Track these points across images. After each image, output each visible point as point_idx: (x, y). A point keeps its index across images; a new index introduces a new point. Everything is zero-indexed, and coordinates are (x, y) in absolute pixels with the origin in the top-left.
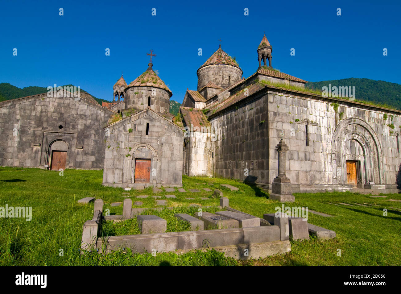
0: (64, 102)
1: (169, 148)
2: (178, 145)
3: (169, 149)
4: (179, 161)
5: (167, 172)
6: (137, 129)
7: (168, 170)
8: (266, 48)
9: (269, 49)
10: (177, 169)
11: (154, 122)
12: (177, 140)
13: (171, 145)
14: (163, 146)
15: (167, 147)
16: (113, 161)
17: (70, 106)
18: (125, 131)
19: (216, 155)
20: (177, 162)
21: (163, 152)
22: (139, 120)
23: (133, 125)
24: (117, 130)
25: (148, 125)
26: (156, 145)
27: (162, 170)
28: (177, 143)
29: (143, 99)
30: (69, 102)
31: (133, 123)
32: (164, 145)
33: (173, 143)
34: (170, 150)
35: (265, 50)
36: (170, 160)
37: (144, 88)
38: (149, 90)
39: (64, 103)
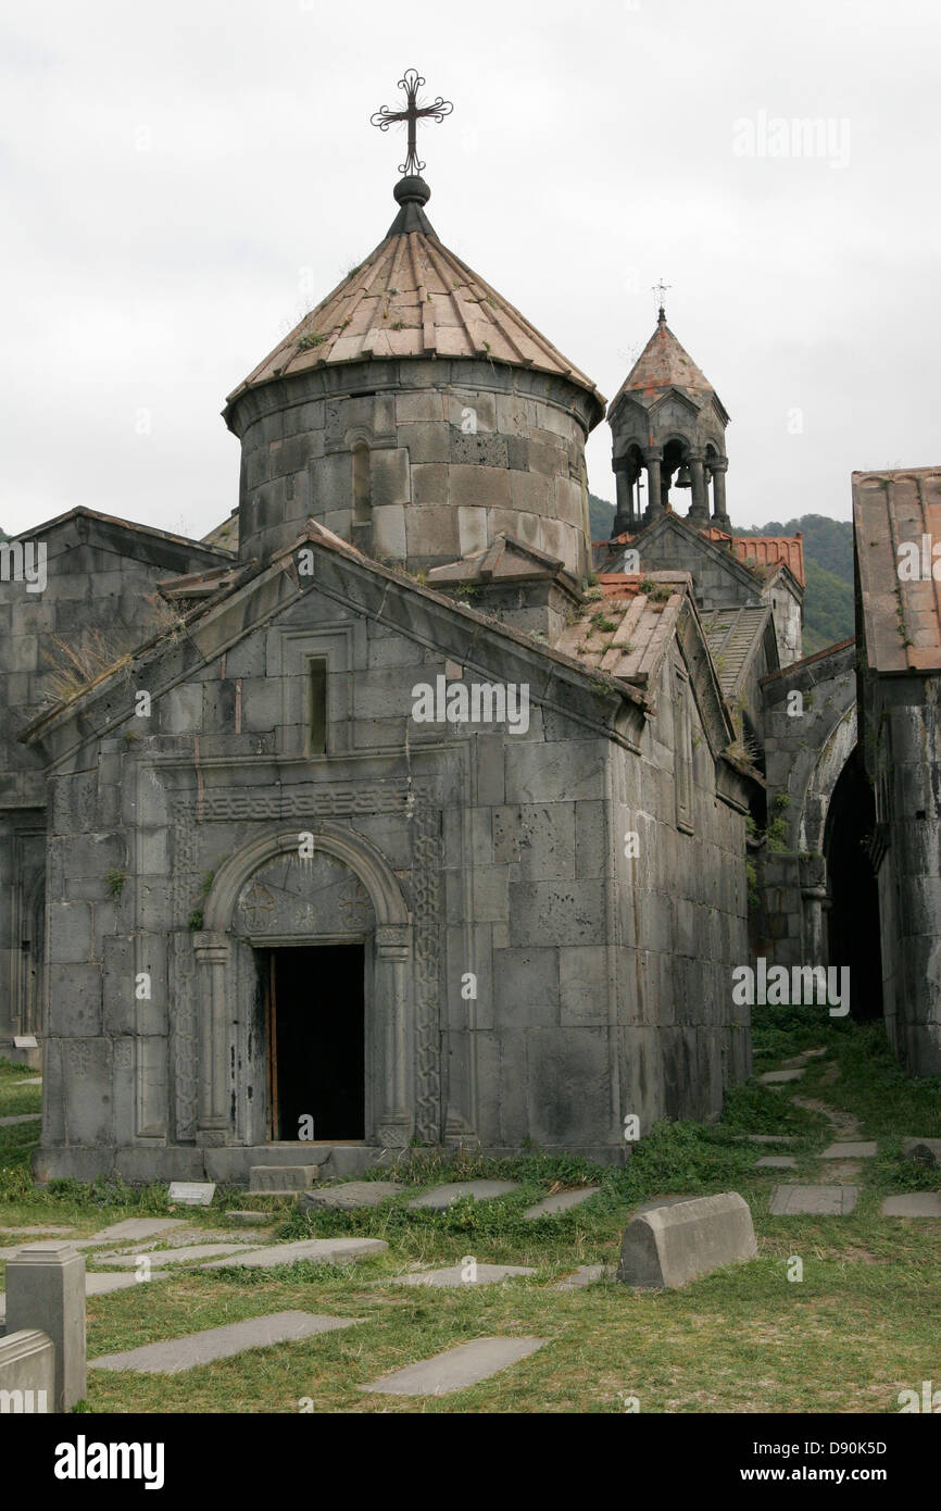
0: (90, 590)
1: (488, 841)
2: (568, 810)
3: (489, 853)
4: (581, 952)
5: (486, 1043)
6: (244, 718)
7: (497, 1032)
10: (567, 1019)
11: (362, 643)
12: (550, 767)
13: (508, 815)
14: (447, 835)
15: (478, 837)
16: (95, 981)
17: (129, 617)
20: (569, 958)
21: (451, 883)
22: (252, 646)
23: (212, 689)
25: (319, 672)
26: (396, 825)
28: (555, 791)
30: (123, 589)
31: (209, 673)
32: (452, 821)
33: (524, 798)
34: (502, 862)
36: (501, 941)
37: (314, 388)
38: (354, 396)
39: (90, 603)
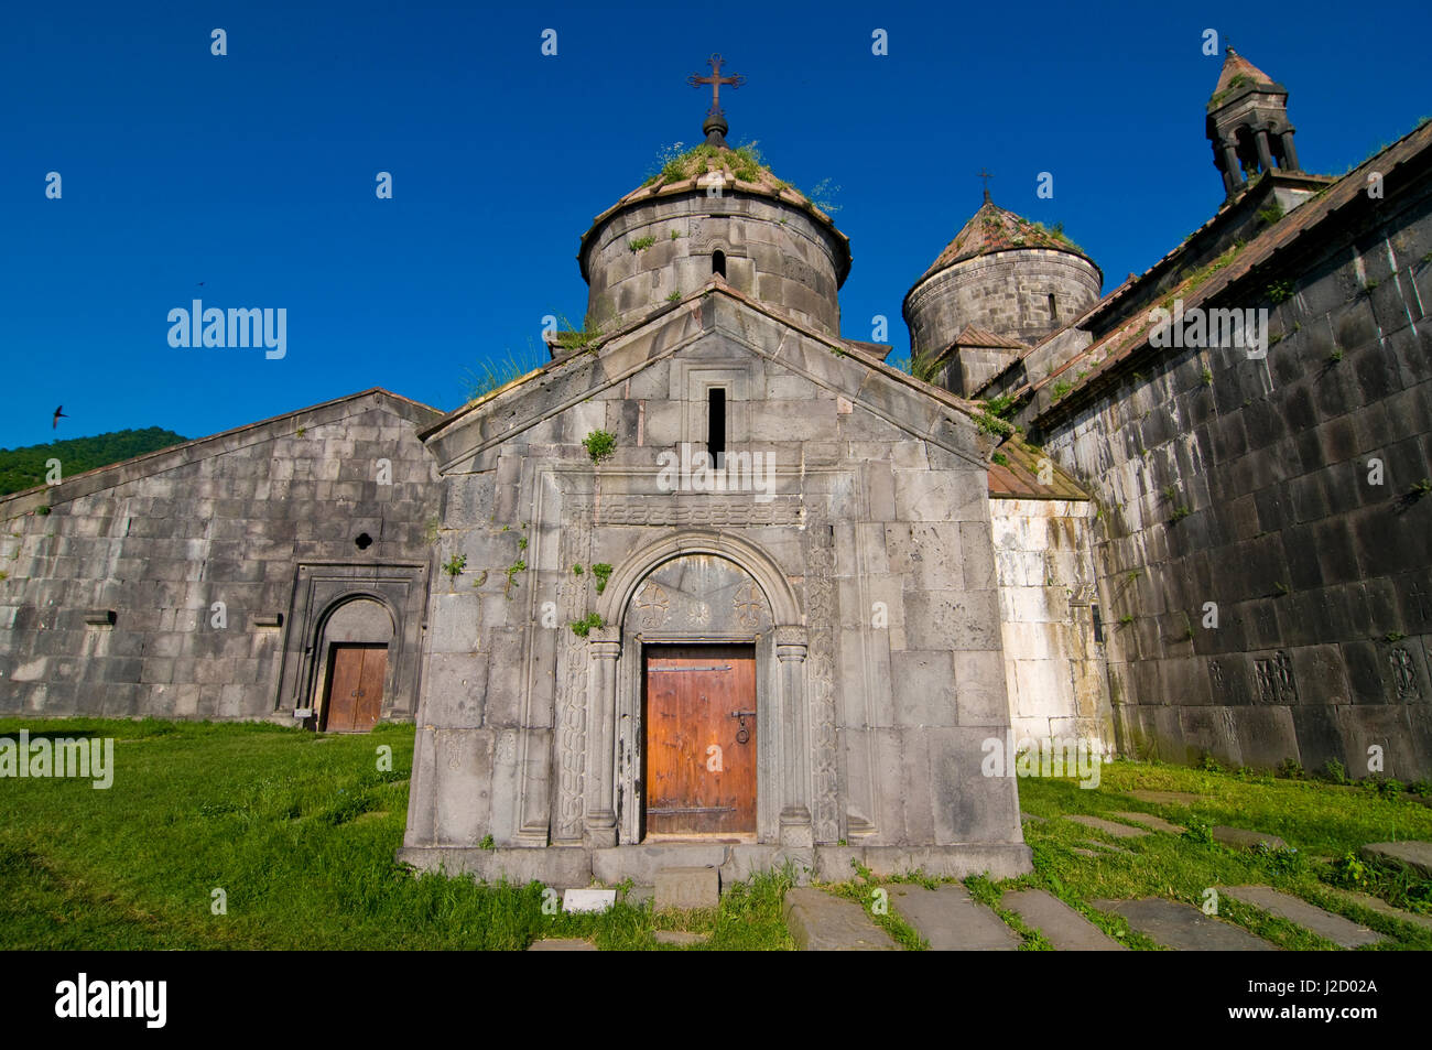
0: (379, 436)
1: (882, 552)
2: (954, 530)
3: (883, 563)
4: (974, 655)
5: (887, 743)
6: (646, 433)
7: (898, 731)
8: (1257, 95)
9: (1272, 98)
10: (964, 718)
11: (760, 378)
12: (936, 492)
13: (899, 532)
14: (838, 546)
15: (871, 547)
16: (480, 672)
17: (402, 454)
18: (563, 453)
19: (1122, 624)
20: (962, 659)
21: (845, 591)
22: (655, 375)
23: (616, 409)
24: (507, 450)
25: (717, 399)
26: (789, 536)
27: (844, 727)
28: (942, 513)
29: (677, 267)
30: (400, 439)
31: (614, 392)
32: (843, 533)
33: (913, 516)
34: (896, 572)
35: (1249, 105)
36: (899, 644)
37: (681, 206)
39: (378, 443)
